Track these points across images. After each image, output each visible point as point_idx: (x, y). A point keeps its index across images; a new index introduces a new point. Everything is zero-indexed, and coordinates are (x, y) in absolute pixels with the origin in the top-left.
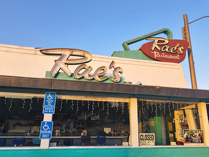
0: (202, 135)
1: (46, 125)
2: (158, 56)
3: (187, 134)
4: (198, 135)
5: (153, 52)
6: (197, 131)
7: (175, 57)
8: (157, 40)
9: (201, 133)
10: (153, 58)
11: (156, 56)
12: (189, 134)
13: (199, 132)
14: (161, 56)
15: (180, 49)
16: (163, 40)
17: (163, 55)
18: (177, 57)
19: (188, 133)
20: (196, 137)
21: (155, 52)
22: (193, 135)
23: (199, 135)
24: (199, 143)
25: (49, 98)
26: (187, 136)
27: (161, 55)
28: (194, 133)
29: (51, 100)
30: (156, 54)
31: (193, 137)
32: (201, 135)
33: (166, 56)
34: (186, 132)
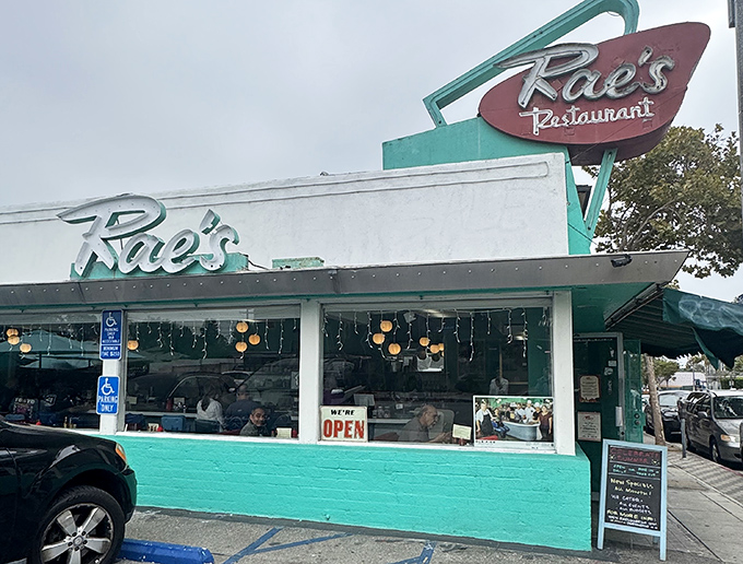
0: (550, 415)
1: (106, 385)
2: (549, 123)
3: (487, 412)
4: (530, 416)
5: (527, 114)
6: (529, 402)
7: (629, 114)
8: (548, 59)
9: (544, 409)
10: (528, 137)
11: (541, 125)
12: (493, 412)
13: (537, 405)
14: (561, 121)
15: (655, 70)
16: (576, 50)
17: (569, 117)
18: (639, 111)
19: (490, 409)
20: (522, 423)
21: (536, 109)
22: (512, 416)
23: (536, 415)
24: (535, 440)
25: (110, 323)
26: (487, 417)
27: (564, 118)
28: (513, 409)
29: (114, 326)
30: (541, 117)
31: (512, 420)
32: (544, 414)
33: (583, 119)
34: (483, 405)
